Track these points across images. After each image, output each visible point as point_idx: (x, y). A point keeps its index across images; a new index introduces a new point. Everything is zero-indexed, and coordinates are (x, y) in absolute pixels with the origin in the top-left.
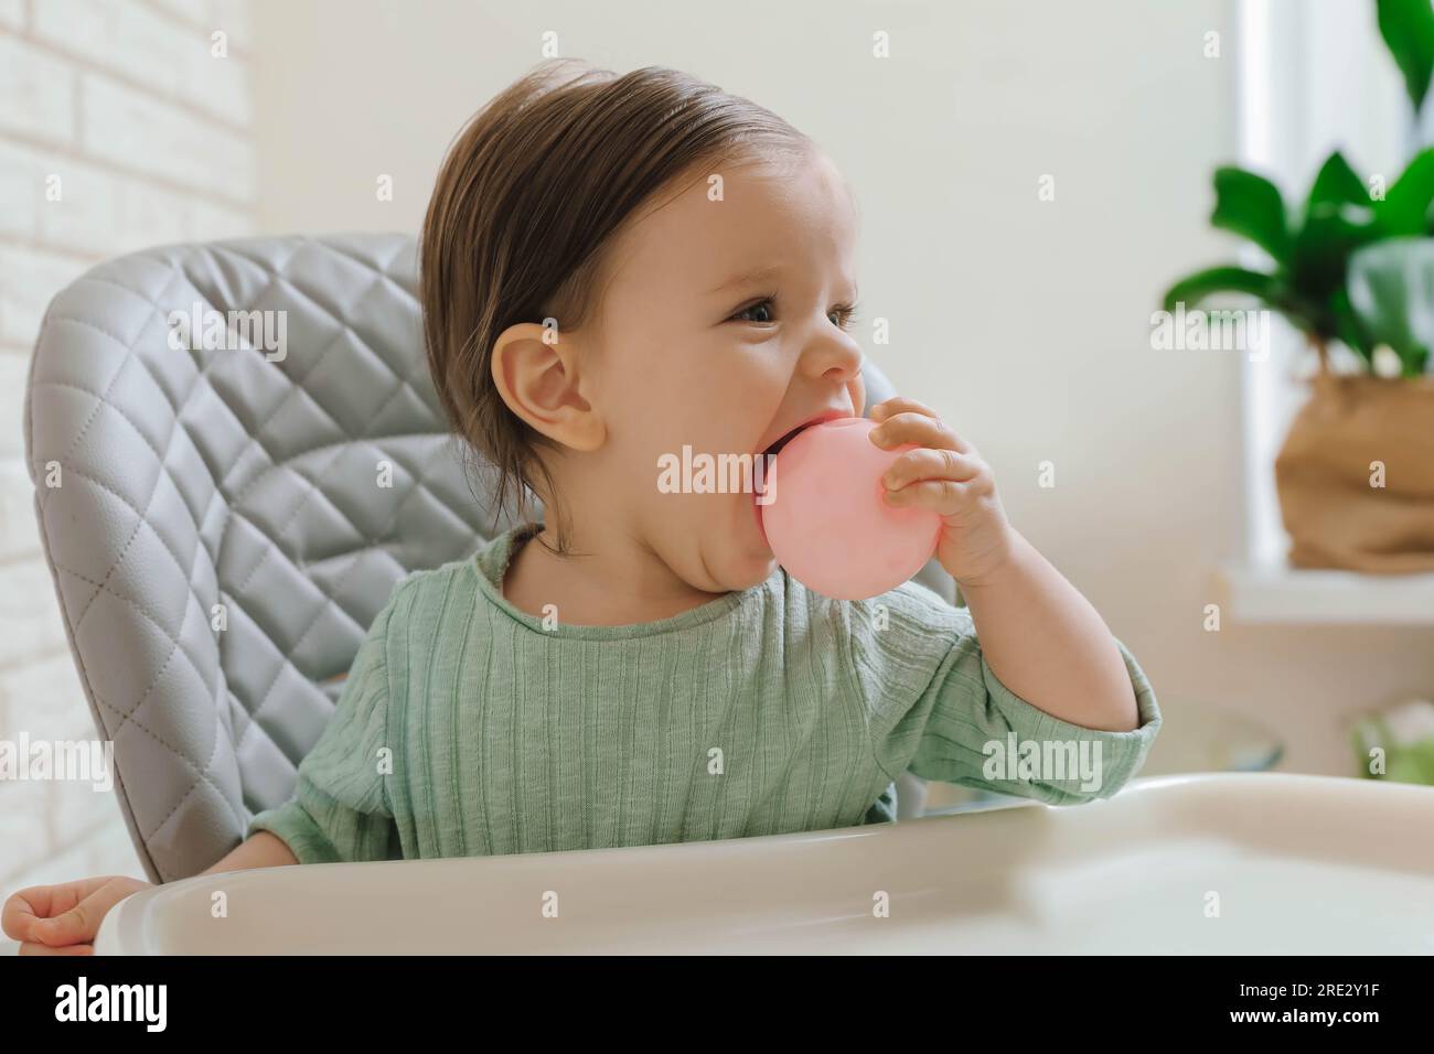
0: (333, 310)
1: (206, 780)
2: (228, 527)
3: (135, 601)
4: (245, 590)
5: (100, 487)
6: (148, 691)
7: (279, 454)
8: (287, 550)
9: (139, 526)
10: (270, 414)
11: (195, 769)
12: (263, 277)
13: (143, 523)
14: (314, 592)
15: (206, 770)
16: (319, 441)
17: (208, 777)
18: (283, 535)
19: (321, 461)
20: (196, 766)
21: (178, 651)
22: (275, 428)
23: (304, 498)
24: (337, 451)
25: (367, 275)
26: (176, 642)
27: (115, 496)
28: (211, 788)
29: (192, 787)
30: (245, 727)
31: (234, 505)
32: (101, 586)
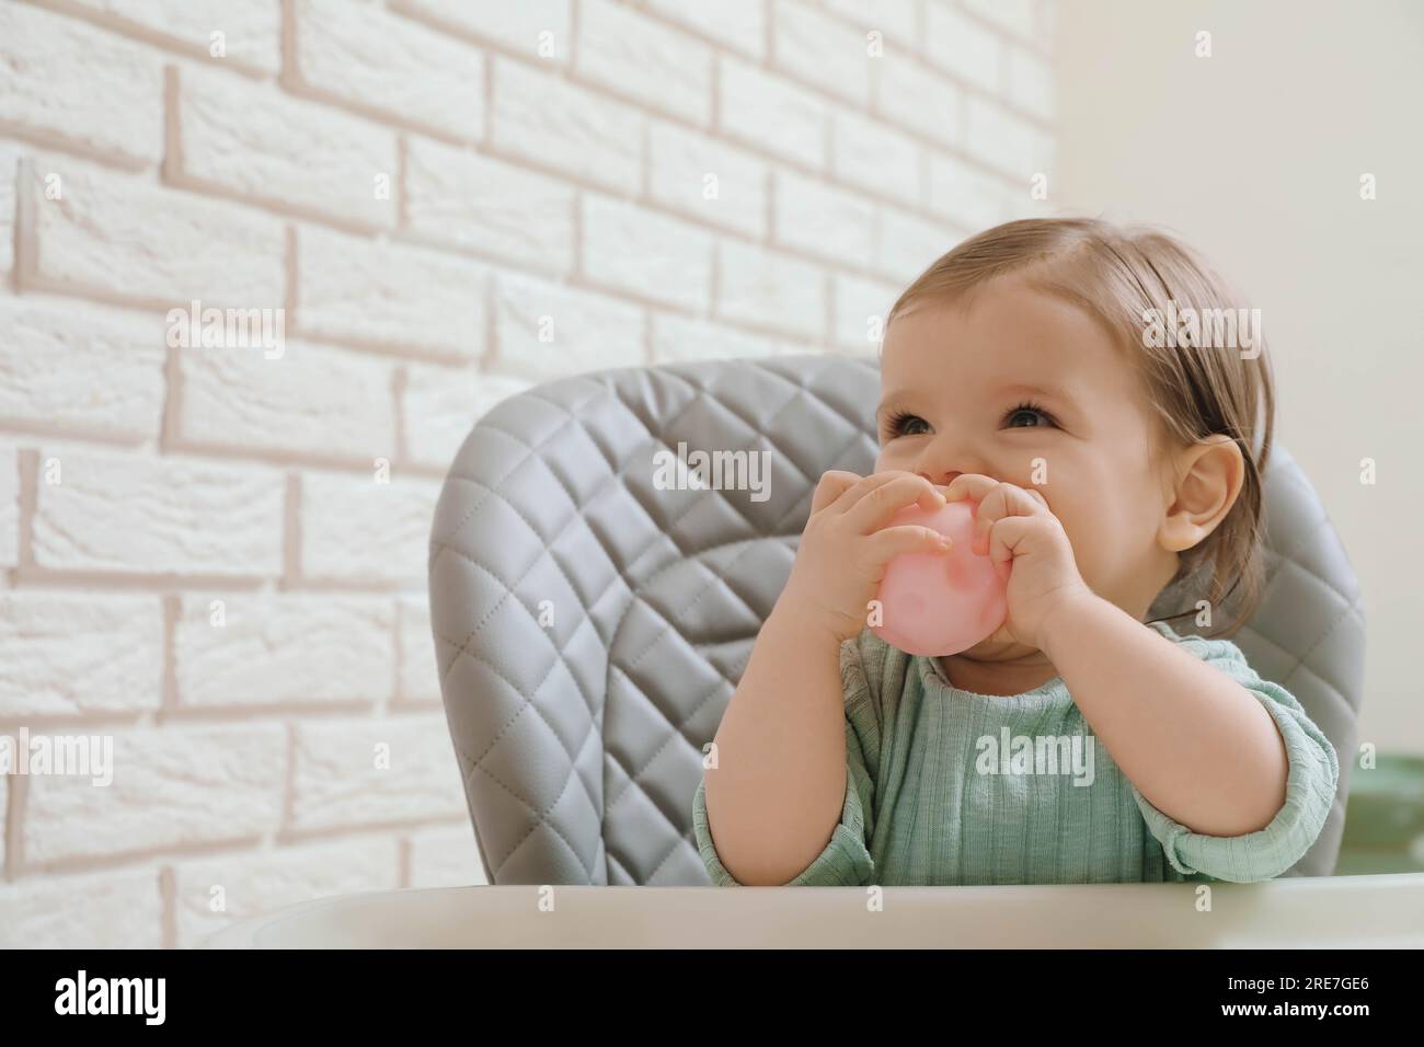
0: (752, 421)
1: (545, 824)
2: (628, 611)
3: (490, 663)
4: (637, 665)
5: (473, 564)
6: (495, 741)
7: (688, 548)
8: (684, 632)
9: (504, 598)
10: (682, 513)
11: (534, 813)
12: (689, 392)
13: (511, 596)
14: (711, 673)
15: (546, 815)
16: (730, 537)
17: (548, 821)
18: (681, 619)
19: (727, 556)
20: (536, 811)
21: (531, 711)
22: (685, 526)
23: (707, 587)
24: (744, 546)
25: (790, 389)
26: (529, 700)
27: (486, 573)
28: (552, 831)
29: (531, 830)
30: (623, 787)
31: (638, 591)
32: (462, 648)
